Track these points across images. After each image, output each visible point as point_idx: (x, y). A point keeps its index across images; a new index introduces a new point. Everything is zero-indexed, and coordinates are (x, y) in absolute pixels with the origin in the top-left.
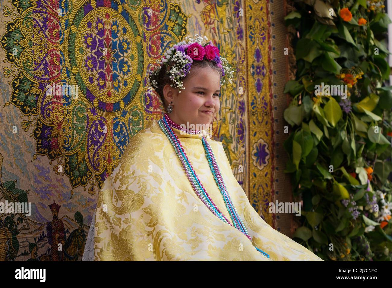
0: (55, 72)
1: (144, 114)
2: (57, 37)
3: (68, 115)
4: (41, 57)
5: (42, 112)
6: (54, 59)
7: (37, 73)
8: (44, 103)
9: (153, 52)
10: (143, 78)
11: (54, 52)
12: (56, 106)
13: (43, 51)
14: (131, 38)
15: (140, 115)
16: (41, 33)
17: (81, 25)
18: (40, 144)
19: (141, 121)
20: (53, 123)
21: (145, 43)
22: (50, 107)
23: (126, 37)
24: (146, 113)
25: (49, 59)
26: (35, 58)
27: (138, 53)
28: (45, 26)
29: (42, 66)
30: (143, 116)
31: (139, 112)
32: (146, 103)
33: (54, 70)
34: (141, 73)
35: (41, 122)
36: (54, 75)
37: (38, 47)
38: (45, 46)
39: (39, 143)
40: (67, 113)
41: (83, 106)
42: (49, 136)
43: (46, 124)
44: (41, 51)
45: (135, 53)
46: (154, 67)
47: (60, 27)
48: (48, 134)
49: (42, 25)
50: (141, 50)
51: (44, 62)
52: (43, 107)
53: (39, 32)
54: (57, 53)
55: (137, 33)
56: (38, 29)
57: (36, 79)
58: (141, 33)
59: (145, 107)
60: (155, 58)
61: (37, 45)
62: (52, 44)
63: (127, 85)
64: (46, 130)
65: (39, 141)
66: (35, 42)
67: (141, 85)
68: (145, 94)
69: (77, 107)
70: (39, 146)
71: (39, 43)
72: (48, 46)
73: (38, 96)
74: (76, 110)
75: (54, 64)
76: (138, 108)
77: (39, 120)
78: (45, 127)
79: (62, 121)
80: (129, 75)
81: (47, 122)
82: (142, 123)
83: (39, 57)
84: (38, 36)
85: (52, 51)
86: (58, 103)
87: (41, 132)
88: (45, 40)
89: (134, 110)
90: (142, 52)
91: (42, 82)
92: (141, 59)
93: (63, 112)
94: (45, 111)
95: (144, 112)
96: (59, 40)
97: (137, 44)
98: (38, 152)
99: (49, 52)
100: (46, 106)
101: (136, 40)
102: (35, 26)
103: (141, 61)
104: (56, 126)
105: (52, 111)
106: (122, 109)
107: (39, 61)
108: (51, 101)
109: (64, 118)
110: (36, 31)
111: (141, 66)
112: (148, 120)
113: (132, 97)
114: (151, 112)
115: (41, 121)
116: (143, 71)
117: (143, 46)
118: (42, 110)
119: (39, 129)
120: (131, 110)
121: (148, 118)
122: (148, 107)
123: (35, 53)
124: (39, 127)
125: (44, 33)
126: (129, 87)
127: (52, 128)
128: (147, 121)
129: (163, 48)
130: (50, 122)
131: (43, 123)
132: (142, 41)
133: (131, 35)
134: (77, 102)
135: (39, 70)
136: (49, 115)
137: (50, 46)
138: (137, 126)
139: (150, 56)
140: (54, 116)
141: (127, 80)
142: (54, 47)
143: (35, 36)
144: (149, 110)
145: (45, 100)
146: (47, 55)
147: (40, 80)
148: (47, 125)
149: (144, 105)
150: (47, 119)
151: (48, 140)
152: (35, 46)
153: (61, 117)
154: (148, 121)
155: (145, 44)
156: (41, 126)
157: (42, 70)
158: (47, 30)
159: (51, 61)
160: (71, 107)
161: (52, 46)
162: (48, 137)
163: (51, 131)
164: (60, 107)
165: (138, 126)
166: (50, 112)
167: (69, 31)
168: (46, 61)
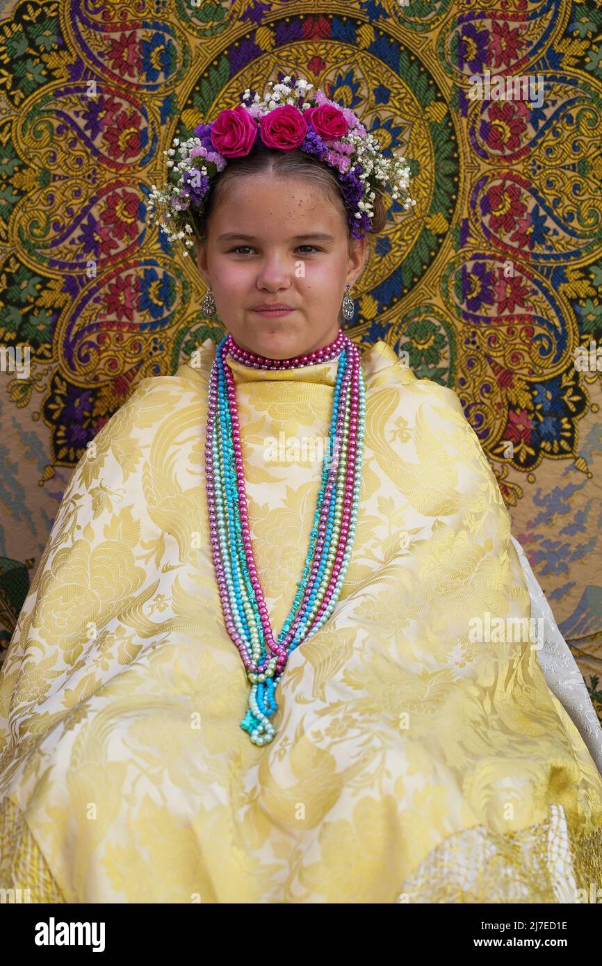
0: (119, 242)
1: (459, 326)
2: (132, 149)
3: (158, 352)
4: (75, 209)
5: (68, 355)
6: (117, 208)
7: (61, 252)
8: (75, 329)
9: (496, 142)
10: (455, 220)
11: (119, 191)
12: (112, 334)
13: (84, 192)
14: (407, 113)
15: (442, 331)
16: (78, 146)
17: (217, 105)
18: (61, 438)
19: (447, 348)
20: (96, 379)
21: (464, 120)
22: (93, 338)
23: (388, 114)
24: (465, 325)
25: (102, 211)
26: (58, 212)
27: (436, 152)
28: (94, 126)
29: (78, 232)
30: (452, 335)
31: (437, 323)
32: (464, 296)
33: (116, 239)
34: (447, 209)
35: (62, 379)
36: (113, 252)
37: (69, 183)
38: (92, 177)
39: (60, 434)
40: (155, 349)
41: (215, 325)
42: (86, 414)
43: (76, 384)
44: (77, 194)
45: (424, 154)
46: (503, 185)
47: (143, 120)
48: (83, 409)
49: (82, 123)
50: (449, 140)
51: (85, 221)
52: (71, 338)
53: (73, 144)
54: (129, 190)
55: (431, 94)
56: (70, 135)
57: (57, 268)
58: (447, 93)
59: (464, 307)
60: (505, 158)
61: (67, 177)
62: (114, 170)
63: (391, 248)
64: (78, 400)
65: (58, 430)
66: (59, 172)
67: (448, 243)
68: (464, 268)
69: (193, 330)
70: (60, 442)
71: (71, 173)
72: (98, 176)
73: (57, 312)
74: (188, 337)
75: (117, 222)
76: (433, 311)
77: (57, 374)
78: (73, 391)
79: (131, 370)
80: (399, 219)
81: (79, 378)
82: (447, 355)
83: (69, 211)
84: (70, 153)
85: (111, 187)
86: (121, 325)
87: (62, 405)
88: (91, 162)
89: (416, 319)
90: (450, 147)
91: (74, 275)
92: (449, 167)
93: (136, 346)
94: (75, 350)
95: (456, 322)
96: (136, 155)
97: (433, 126)
98: (58, 460)
99: (101, 193)
100: (79, 335)
101: (426, 116)
102: (60, 130)
103: (446, 176)
104: (107, 386)
105: (97, 348)
106: (366, 320)
107: (67, 220)
108: (99, 320)
109: (142, 362)
110: (62, 144)
111: (449, 187)
112: (474, 343)
113: (407, 283)
114: (488, 320)
115: (64, 376)
116: (454, 202)
117: (457, 128)
118: (68, 346)
119: (58, 399)
120: (405, 319)
121: (476, 339)
122: (474, 304)
123: (57, 201)
124: (58, 392)
125: (89, 143)
126: (399, 254)
127: (95, 393)
128: (470, 346)
129: (541, 123)
130: (88, 378)
131: (67, 383)
132: (454, 115)
133: (407, 104)
134: (195, 316)
135: (66, 242)
136: (86, 359)
137: (109, 175)
138: (427, 364)
139: (485, 155)
140: (100, 360)
141: (391, 237)
142: (121, 175)
143: (60, 156)
144: (478, 313)
145: (78, 321)
146: (93, 201)
147: (67, 269)
148: (81, 385)
149: (457, 301)
150: (80, 370)
151: (85, 426)
152: (58, 183)
153: (128, 360)
154: (474, 347)
155: (463, 124)
156: (62, 390)
157: (77, 241)
158: (100, 135)
159: (109, 216)
160: (170, 333)
161: (113, 175)
162: (85, 418)
163: (91, 400)
164: (126, 336)
165: (431, 366)
166: (92, 350)
167: (173, 127)
168: (91, 218)
